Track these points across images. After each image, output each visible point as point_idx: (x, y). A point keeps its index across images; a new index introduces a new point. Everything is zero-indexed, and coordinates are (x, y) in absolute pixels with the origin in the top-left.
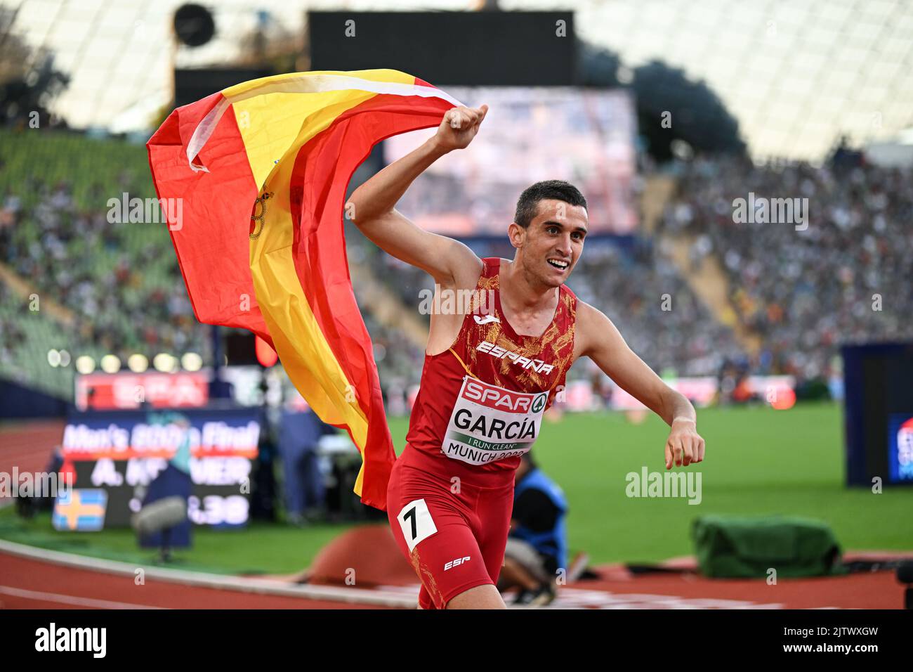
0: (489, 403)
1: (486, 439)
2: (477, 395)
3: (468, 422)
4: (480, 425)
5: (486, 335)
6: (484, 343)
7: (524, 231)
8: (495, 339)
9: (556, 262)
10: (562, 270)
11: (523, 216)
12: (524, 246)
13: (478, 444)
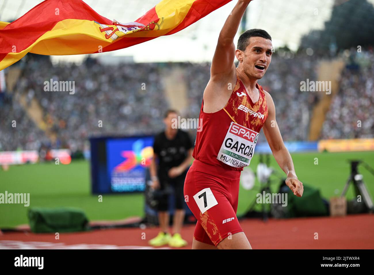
0: (241, 135)
1: (237, 153)
2: (236, 131)
3: (231, 144)
4: (236, 146)
5: (242, 102)
6: (241, 105)
7: (243, 52)
8: (245, 104)
9: (260, 66)
10: (262, 70)
11: (242, 46)
12: (243, 60)
13: (233, 155)
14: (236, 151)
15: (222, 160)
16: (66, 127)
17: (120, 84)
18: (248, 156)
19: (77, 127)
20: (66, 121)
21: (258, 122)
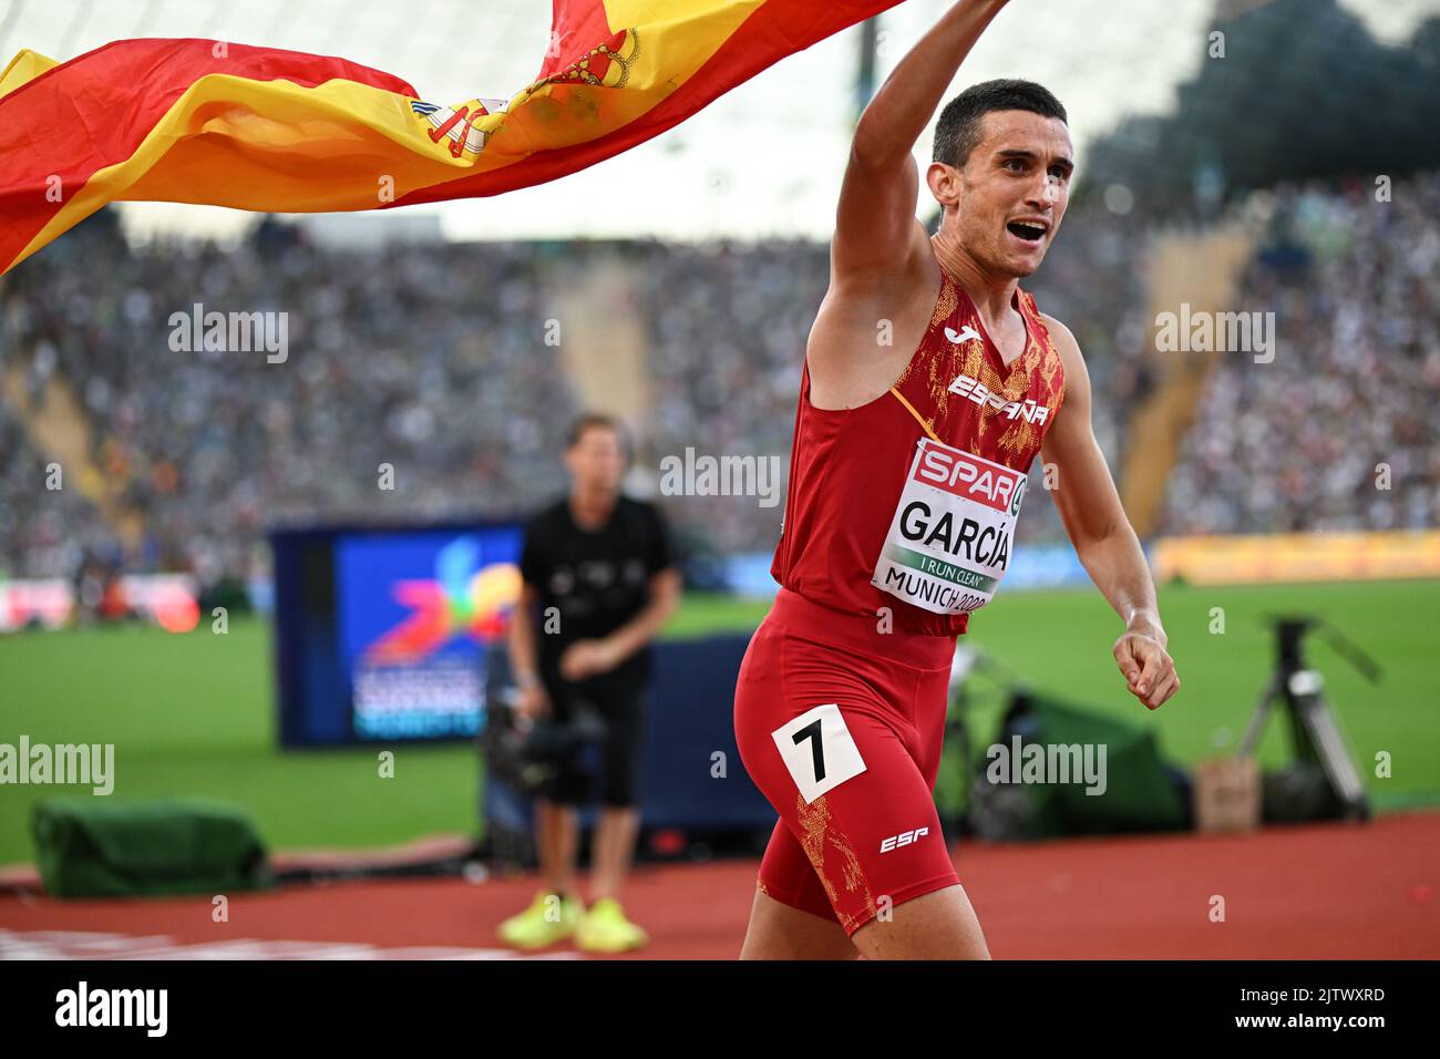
0: (961, 489)
1: (948, 557)
3: (923, 526)
4: (943, 532)
5: (964, 363)
6: (961, 378)
7: (957, 172)
8: (977, 372)
9: (1028, 224)
10: (1035, 243)
11: (954, 148)
12: (961, 201)
13: (935, 569)
14: (947, 549)
15: (891, 587)
16: (181, 488)
17: (388, 322)
18: (993, 566)
19: (221, 490)
20: (182, 465)
21: (1024, 438)
